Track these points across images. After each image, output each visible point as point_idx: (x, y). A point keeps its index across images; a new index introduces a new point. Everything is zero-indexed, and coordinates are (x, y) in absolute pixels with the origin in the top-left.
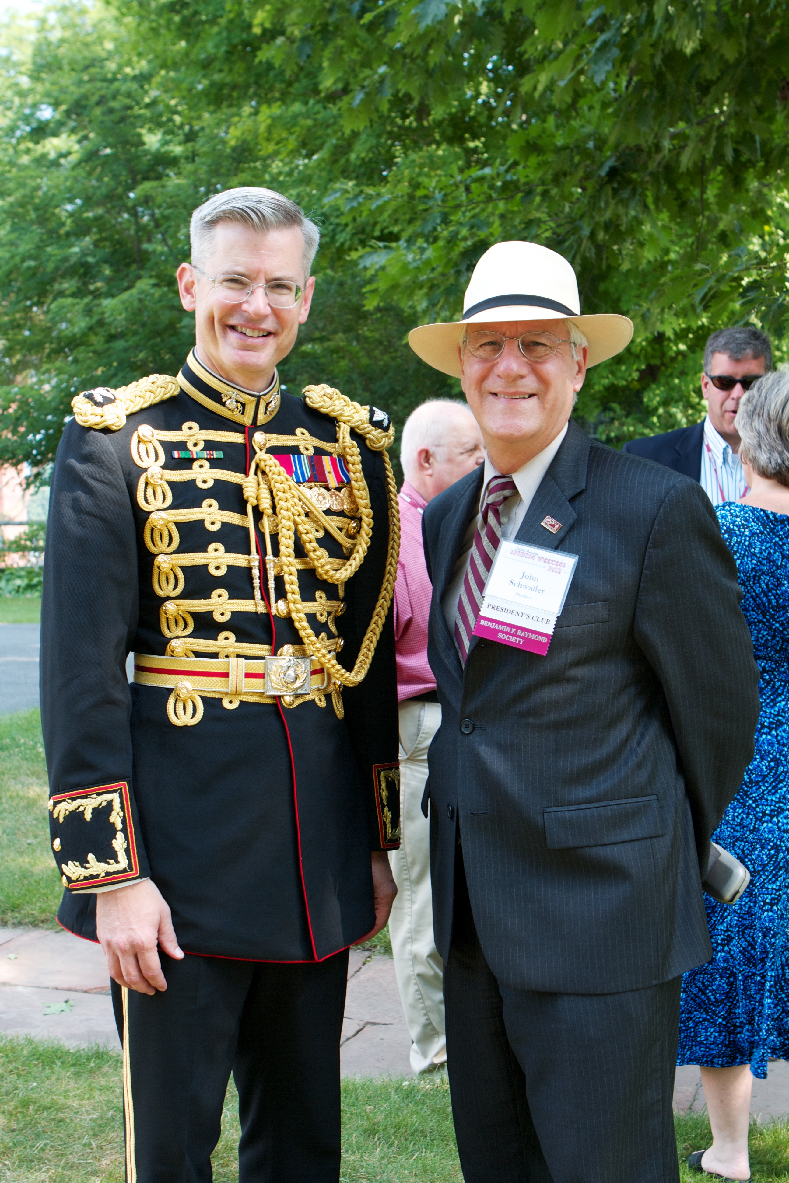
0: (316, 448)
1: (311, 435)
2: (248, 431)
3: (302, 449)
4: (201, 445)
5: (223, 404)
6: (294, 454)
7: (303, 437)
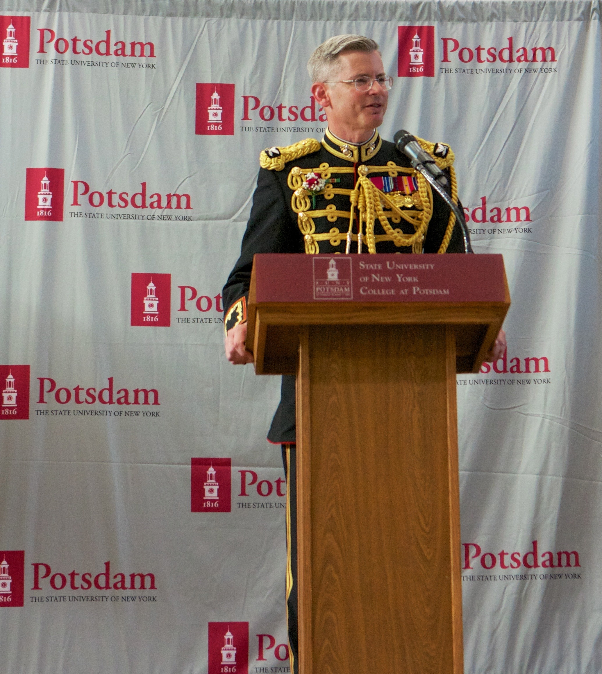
0: (399, 173)
1: (397, 165)
2: (356, 166)
3: (390, 174)
4: (329, 176)
5: (342, 152)
6: (384, 177)
7: (392, 166)
